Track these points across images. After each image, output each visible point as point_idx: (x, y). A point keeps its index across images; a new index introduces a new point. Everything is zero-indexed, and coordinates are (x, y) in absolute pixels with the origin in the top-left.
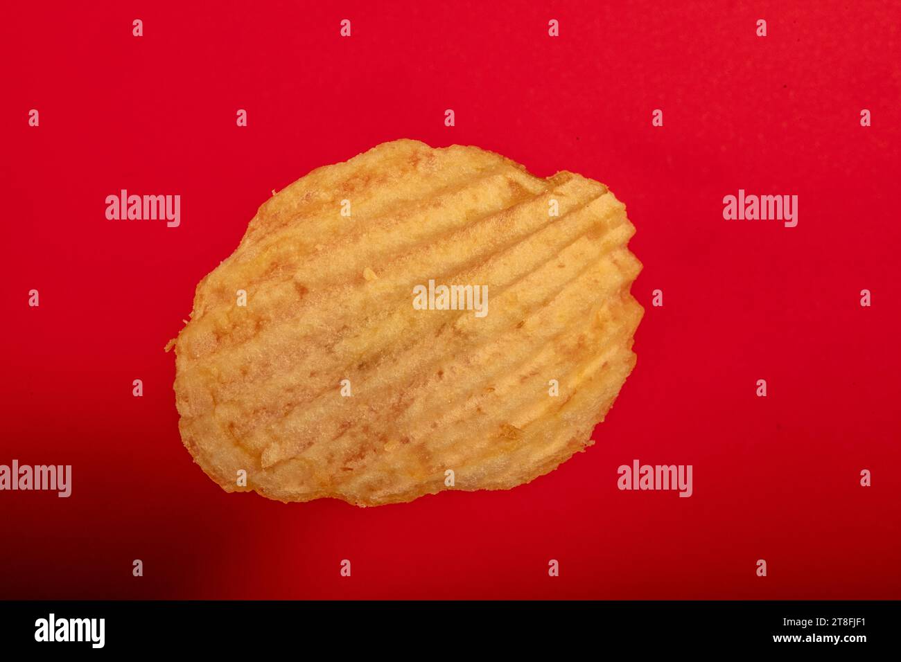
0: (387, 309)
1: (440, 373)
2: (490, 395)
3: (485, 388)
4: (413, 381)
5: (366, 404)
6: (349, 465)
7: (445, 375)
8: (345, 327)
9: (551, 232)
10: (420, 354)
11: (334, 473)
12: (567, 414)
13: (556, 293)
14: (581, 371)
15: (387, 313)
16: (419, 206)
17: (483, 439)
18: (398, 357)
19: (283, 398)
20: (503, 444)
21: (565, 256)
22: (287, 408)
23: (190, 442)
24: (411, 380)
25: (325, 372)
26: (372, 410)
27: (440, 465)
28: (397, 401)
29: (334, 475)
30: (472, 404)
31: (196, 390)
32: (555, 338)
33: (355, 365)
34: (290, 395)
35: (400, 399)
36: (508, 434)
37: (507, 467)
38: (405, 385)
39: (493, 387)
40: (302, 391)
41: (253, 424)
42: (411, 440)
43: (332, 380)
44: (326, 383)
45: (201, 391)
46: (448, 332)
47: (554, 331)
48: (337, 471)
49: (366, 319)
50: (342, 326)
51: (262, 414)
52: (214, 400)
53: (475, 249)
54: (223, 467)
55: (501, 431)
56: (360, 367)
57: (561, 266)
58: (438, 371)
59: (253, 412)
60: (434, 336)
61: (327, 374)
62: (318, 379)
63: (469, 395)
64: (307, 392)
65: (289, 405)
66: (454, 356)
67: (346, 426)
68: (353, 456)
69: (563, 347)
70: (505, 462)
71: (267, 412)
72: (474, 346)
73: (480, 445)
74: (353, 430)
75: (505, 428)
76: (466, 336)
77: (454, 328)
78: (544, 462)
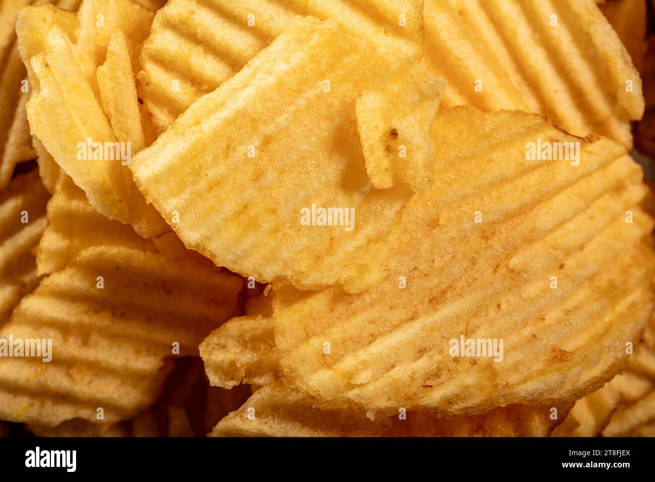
0: (451, 251)
1: (499, 306)
2: (541, 324)
3: (537, 318)
4: (477, 312)
5: (439, 331)
6: (428, 383)
7: (502, 307)
8: (415, 268)
9: (583, 186)
10: (482, 289)
11: (417, 390)
12: (607, 342)
13: (589, 239)
14: (614, 308)
15: (450, 255)
16: (474, 162)
17: (540, 361)
18: (463, 292)
19: (366, 329)
20: (557, 365)
21: (593, 210)
22: (370, 338)
23: (289, 369)
24: (476, 310)
25: (402, 306)
26: (444, 337)
27: (505, 383)
28: (464, 329)
29: (417, 392)
30: (527, 332)
31: (291, 326)
32: (591, 278)
33: (427, 300)
34: (373, 326)
35: (467, 327)
36: (560, 356)
37: (563, 383)
38: (471, 316)
39: (543, 317)
40: (383, 322)
41: (343, 353)
42: (478, 362)
43: (407, 313)
44: (403, 316)
45: (296, 326)
46: (503, 270)
47: (591, 271)
48: (419, 389)
49: (433, 261)
50: (413, 267)
51: (349, 344)
52: (306, 334)
53: (523, 198)
54: (320, 388)
55: (553, 355)
56: (431, 301)
57: (592, 218)
58: (497, 304)
59: (341, 342)
60: (491, 274)
61: (403, 307)
62: (395, 312)
63: (525, 324)
64: (387, 324)
65: (371, 335)
66: (510, 290)
67: (422, 351)
68: (432, 375)
69: (597, 287)
70: (561, 379)
71: (353, 342)
72: (526, 281)
73: (537, 367)
74: (430, 353)
75: (557, 352)
76: (519, 273)
77: (508, 267)
78: (593, 381)
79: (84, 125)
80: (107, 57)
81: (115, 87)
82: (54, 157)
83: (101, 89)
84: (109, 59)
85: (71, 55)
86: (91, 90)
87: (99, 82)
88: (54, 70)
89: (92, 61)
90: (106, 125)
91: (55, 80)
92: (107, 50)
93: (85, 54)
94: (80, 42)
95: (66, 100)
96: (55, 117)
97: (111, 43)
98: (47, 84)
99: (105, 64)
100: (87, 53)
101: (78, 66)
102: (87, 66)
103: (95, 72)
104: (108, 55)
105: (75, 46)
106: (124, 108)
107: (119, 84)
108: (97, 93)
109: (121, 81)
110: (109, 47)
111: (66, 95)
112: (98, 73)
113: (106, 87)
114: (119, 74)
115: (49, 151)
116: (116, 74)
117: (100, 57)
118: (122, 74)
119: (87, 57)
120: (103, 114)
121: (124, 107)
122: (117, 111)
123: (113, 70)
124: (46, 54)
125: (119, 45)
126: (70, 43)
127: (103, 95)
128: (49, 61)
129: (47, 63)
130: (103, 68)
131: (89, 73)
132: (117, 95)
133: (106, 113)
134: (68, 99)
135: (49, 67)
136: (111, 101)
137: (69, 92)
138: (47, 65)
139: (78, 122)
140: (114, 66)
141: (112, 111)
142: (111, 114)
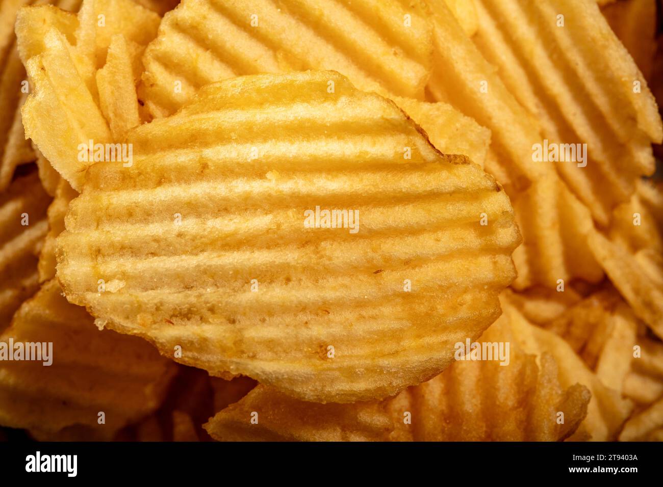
79: (82, 128)
80: (107, 60)
81: (115, 91)
82: (50, 161)
83: (100, 93)
84: (109, 63)
85: (68, 57)
86: (89, 92)
87: (98, 86)
88: (50, 73)
89: (91, 62)
90: (104, 128)
91: (50, 84)
92: (107, 53)
93: (84, 56)
94: (79, 44)
95: (64, 103)
96: (51, 121)
97: (112, 46)
98: (43, 88)
99: (104, 67)
100: (86, 55)
101: (76, 69)
102: (86, 68)
103: (94, 74)
104: (108, 58)
105: (73, 47)
106: (123, 113)
107: (119, 87)
108: (96, 96)
109: (121, 85)
110: (109, 50)
111: (62, 98)
112: (97, 77)
113: (105, 90)
114: (119, 77)
115: (44, 155)
116: (116, 77)
117: (100, 60)
118: (122, 78)
119: (86, 59)
120: (101, 117)
121: (124, 111)
122: (116, 115)
123: (113, 74)
124: (42, 57)
125: (119, 48)
126: (68, 45)
127: (102, 98)
128: (45, 64)
129: (43, 66)
130: (104, 72)
131: (87, 74)
132: (117, 100)
133: (105, 117)
134: (65, 102)
135: (45, 71)
136: (110, 104)
137: (67, 95)
138: (43, 69)
139: (75, 125)
140: (114, 70)
141: (111, 115)
142: (110, 118)
